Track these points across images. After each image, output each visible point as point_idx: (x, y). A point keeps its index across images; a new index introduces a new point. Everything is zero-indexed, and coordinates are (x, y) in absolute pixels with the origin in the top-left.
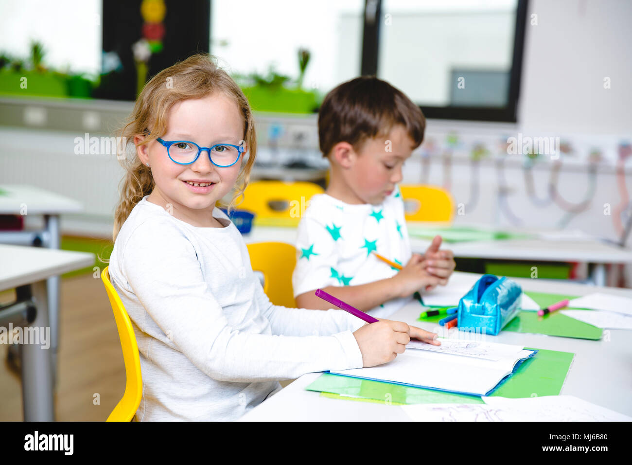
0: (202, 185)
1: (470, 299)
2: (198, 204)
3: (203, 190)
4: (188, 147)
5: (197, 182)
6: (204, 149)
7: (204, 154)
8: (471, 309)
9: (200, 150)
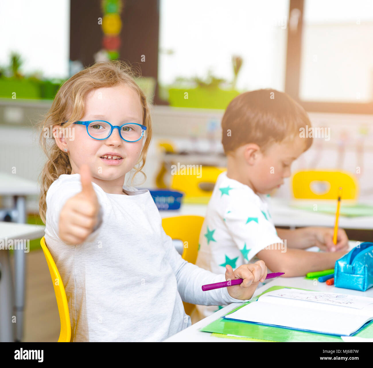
0: (114, 158)
1: (344, 261)
2: (112, 175)
3: (115, 162)
4: (101, 127)
5: (110, 155)
6: (115, 126)
7: (115, 131)
8: (344, 270)
9: (113, 128)
